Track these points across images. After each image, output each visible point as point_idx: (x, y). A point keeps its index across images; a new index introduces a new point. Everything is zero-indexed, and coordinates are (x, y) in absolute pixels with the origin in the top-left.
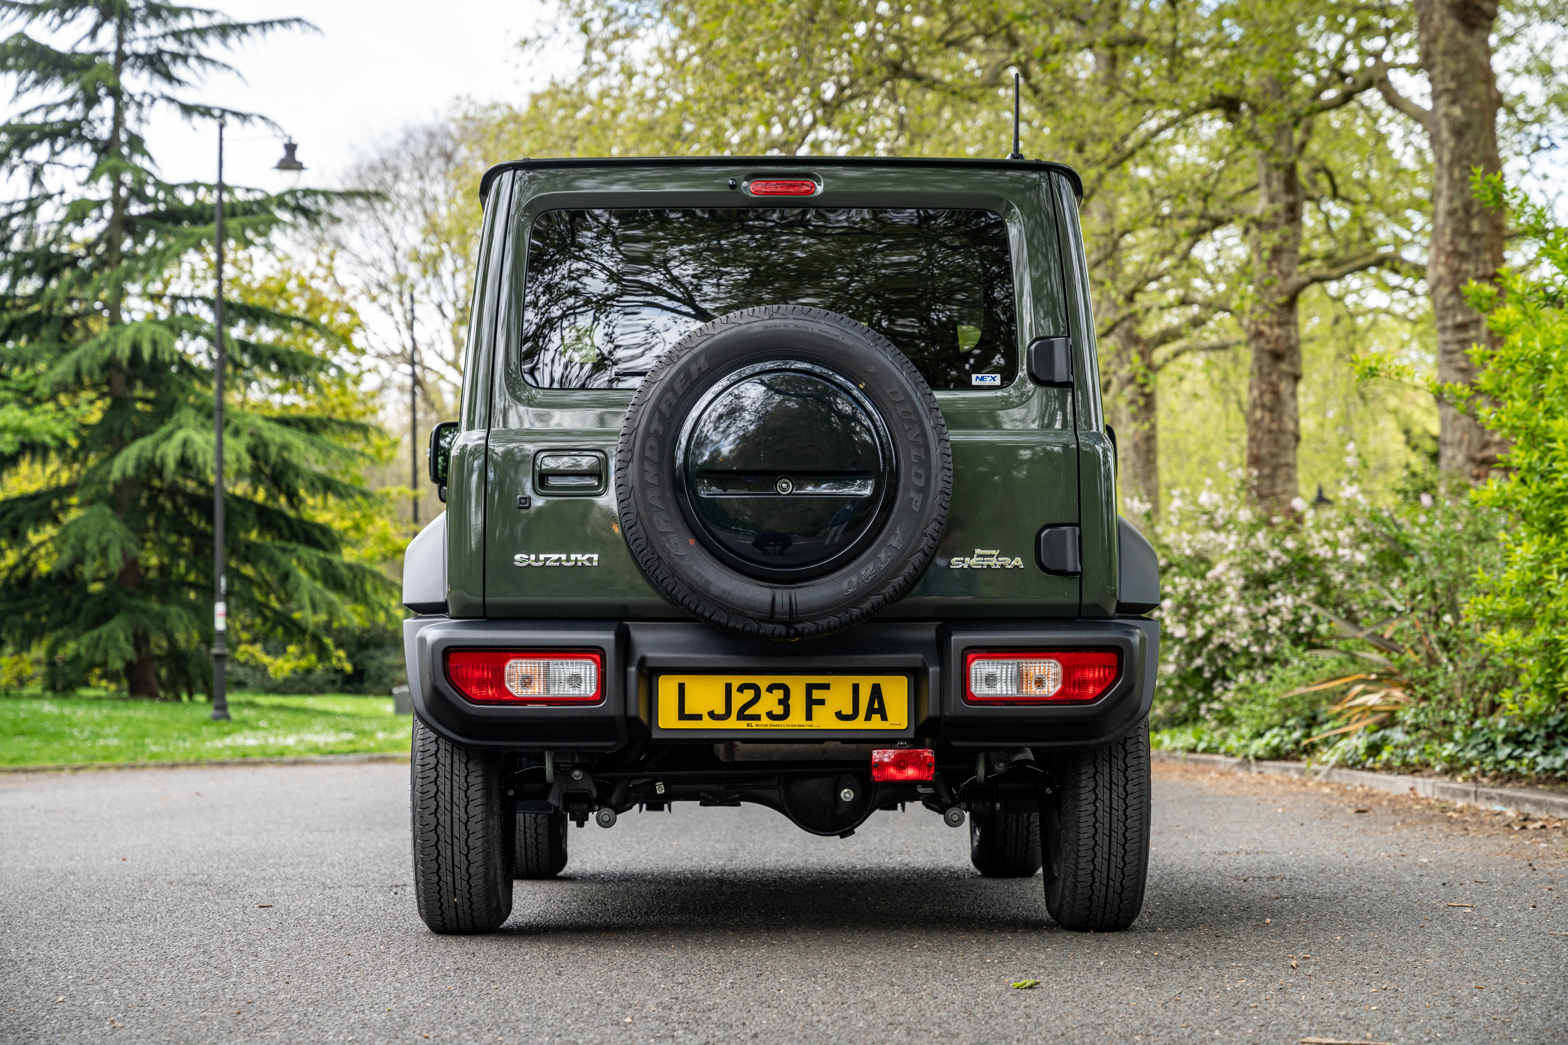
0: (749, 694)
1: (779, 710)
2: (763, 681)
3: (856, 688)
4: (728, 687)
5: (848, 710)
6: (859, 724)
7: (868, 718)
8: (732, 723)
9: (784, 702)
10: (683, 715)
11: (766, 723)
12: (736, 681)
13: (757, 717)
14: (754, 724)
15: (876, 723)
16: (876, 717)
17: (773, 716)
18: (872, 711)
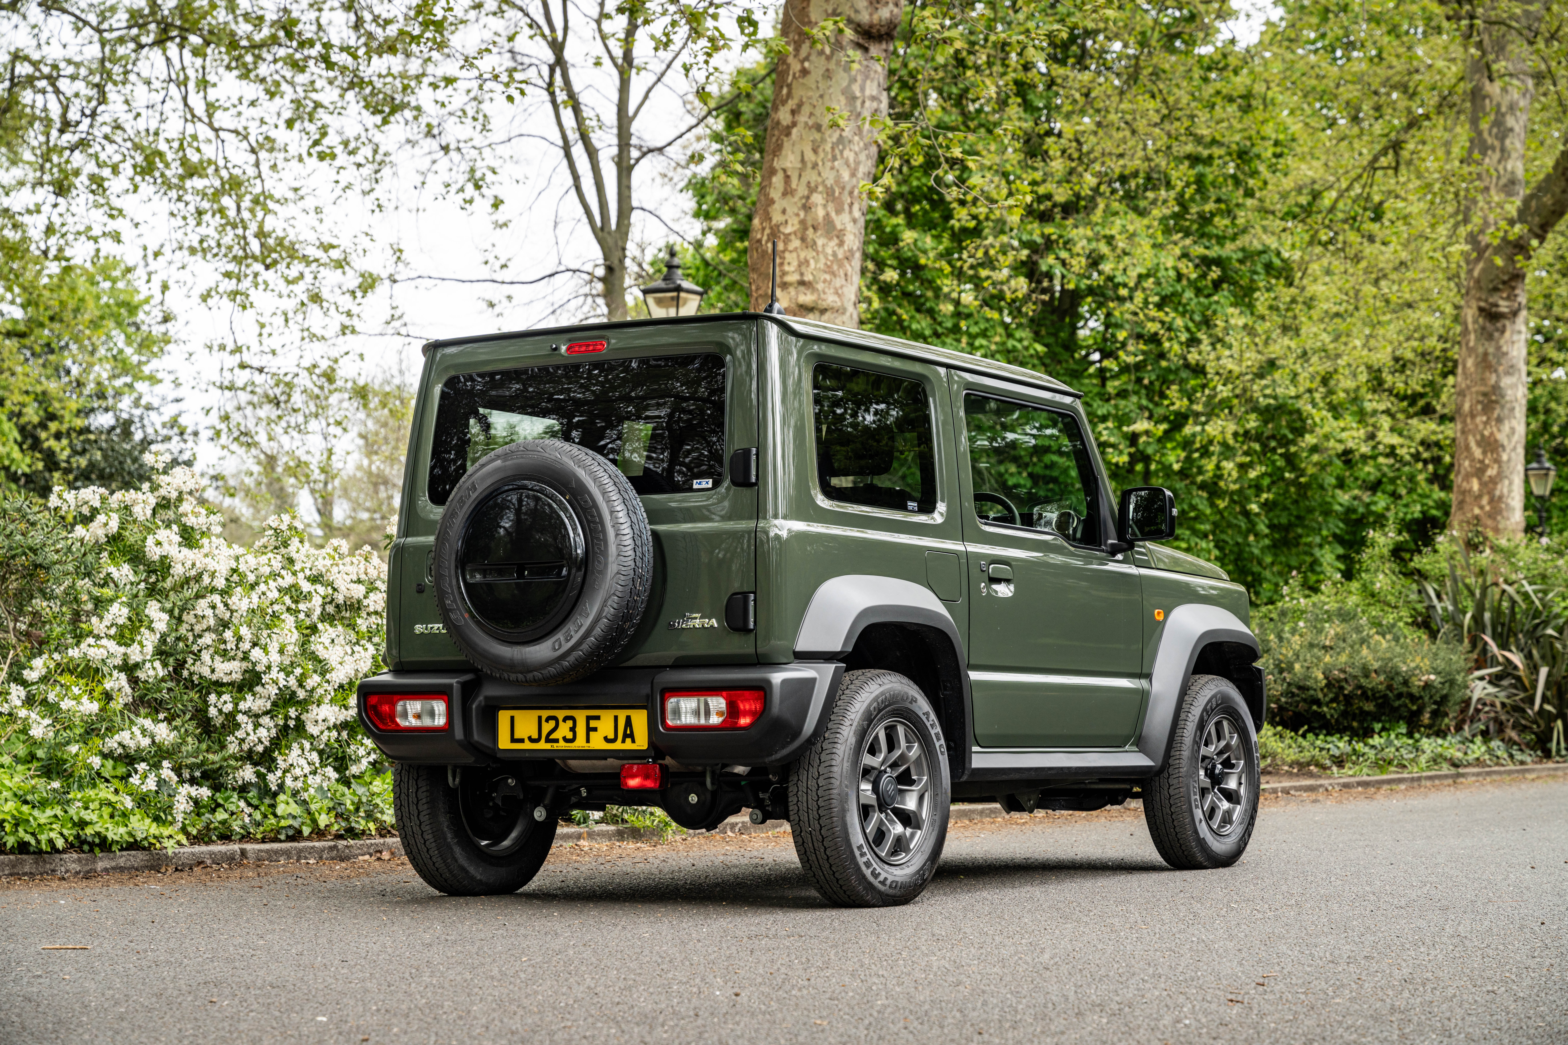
0: (552, 724)
1: (570, 736)
2: (560, 714)
3: (616, 718)
4: (540, 718)
5: (611, 736)
6: (618, 746)
7: (623, 741)
8: (542, 745)
9: (573, 729)
10: (513, 740)
11: (562, 745)
12: (545, 714)
13: (557, 741)
14: (555, 746)
15: (628, 745)
16: (628, 740)
17: (566, 740)
18: (625, 736)
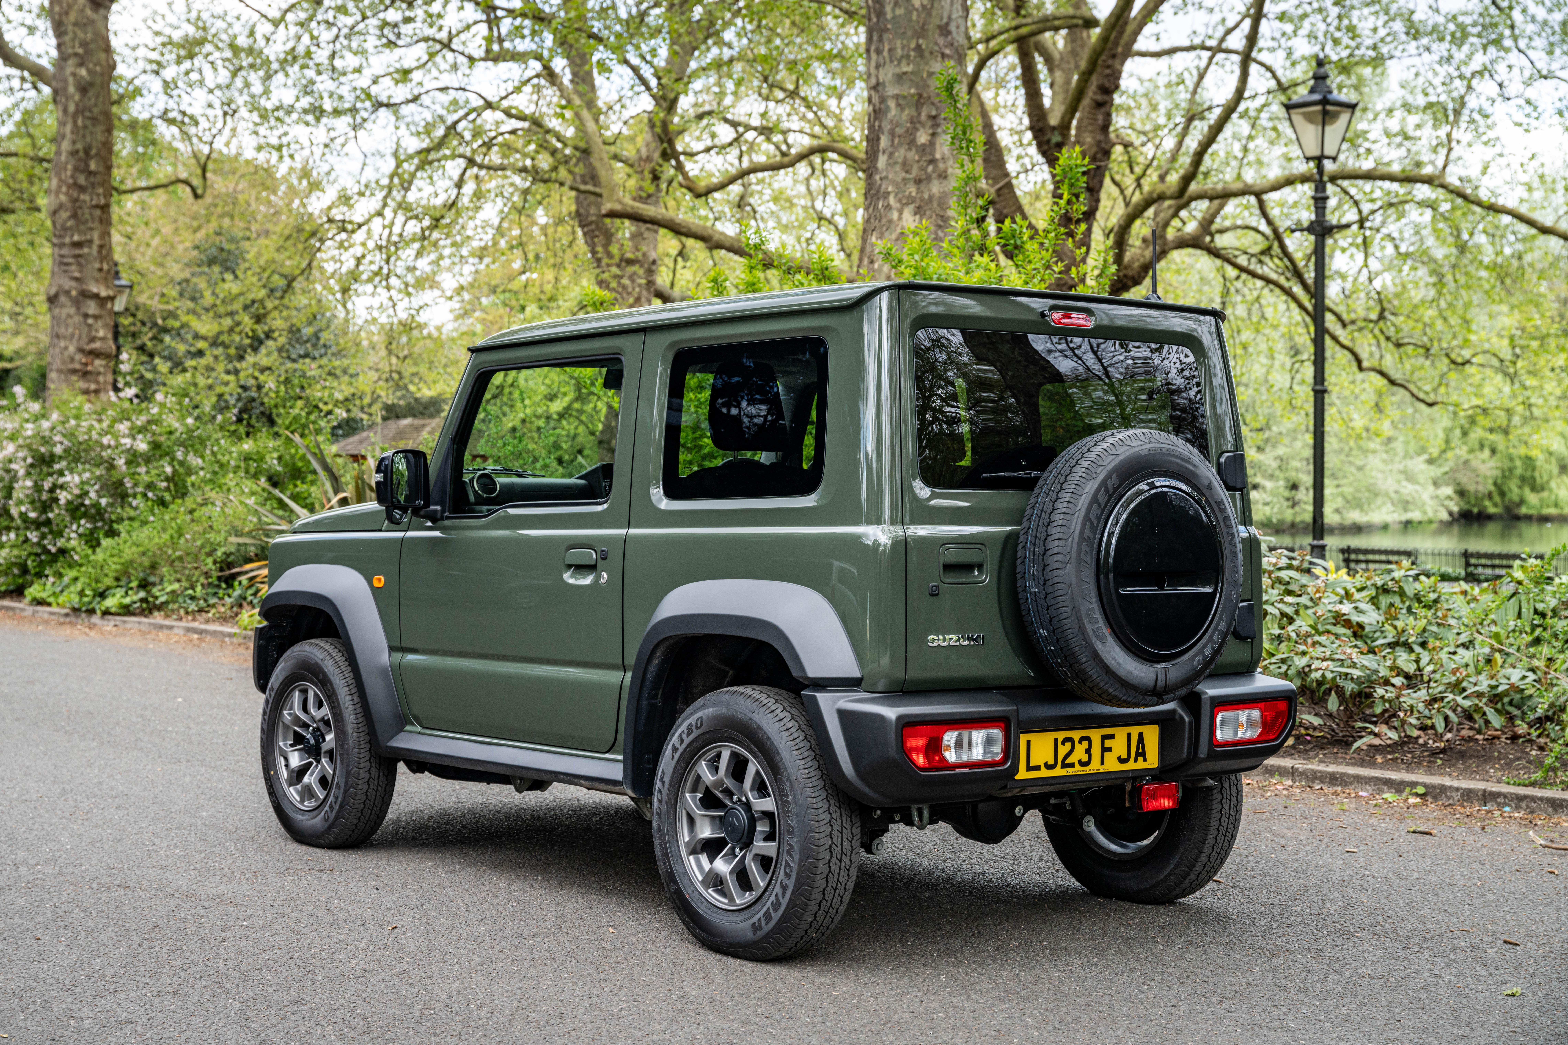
0: (1068, 746)
1: (1085, 758)
2: (1076, 735)
3: (1129, 736)
4: (1056, 741)
6: (1131, 765)
7: (1136, 761)
8: (1058, 772)
9: (1088, 751)
10: (1030, 768)
11: (1077, 770)
12: (1061, 736)
13: (1072, 765)
14: (1071, 771)
15: (1141, 764)
16: (1140, 759)
17: (1082, 764)
18: (1138, 754)
